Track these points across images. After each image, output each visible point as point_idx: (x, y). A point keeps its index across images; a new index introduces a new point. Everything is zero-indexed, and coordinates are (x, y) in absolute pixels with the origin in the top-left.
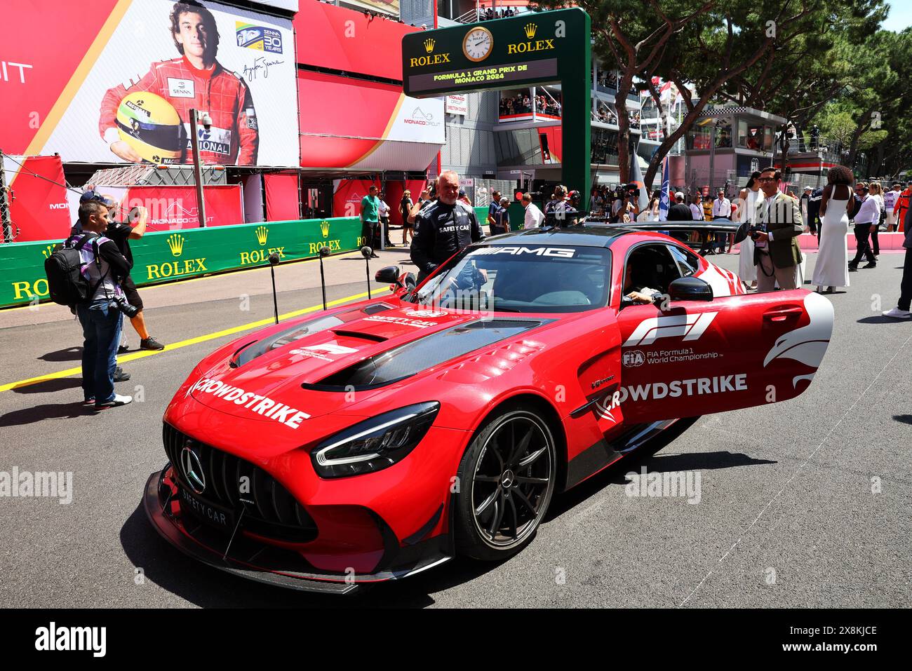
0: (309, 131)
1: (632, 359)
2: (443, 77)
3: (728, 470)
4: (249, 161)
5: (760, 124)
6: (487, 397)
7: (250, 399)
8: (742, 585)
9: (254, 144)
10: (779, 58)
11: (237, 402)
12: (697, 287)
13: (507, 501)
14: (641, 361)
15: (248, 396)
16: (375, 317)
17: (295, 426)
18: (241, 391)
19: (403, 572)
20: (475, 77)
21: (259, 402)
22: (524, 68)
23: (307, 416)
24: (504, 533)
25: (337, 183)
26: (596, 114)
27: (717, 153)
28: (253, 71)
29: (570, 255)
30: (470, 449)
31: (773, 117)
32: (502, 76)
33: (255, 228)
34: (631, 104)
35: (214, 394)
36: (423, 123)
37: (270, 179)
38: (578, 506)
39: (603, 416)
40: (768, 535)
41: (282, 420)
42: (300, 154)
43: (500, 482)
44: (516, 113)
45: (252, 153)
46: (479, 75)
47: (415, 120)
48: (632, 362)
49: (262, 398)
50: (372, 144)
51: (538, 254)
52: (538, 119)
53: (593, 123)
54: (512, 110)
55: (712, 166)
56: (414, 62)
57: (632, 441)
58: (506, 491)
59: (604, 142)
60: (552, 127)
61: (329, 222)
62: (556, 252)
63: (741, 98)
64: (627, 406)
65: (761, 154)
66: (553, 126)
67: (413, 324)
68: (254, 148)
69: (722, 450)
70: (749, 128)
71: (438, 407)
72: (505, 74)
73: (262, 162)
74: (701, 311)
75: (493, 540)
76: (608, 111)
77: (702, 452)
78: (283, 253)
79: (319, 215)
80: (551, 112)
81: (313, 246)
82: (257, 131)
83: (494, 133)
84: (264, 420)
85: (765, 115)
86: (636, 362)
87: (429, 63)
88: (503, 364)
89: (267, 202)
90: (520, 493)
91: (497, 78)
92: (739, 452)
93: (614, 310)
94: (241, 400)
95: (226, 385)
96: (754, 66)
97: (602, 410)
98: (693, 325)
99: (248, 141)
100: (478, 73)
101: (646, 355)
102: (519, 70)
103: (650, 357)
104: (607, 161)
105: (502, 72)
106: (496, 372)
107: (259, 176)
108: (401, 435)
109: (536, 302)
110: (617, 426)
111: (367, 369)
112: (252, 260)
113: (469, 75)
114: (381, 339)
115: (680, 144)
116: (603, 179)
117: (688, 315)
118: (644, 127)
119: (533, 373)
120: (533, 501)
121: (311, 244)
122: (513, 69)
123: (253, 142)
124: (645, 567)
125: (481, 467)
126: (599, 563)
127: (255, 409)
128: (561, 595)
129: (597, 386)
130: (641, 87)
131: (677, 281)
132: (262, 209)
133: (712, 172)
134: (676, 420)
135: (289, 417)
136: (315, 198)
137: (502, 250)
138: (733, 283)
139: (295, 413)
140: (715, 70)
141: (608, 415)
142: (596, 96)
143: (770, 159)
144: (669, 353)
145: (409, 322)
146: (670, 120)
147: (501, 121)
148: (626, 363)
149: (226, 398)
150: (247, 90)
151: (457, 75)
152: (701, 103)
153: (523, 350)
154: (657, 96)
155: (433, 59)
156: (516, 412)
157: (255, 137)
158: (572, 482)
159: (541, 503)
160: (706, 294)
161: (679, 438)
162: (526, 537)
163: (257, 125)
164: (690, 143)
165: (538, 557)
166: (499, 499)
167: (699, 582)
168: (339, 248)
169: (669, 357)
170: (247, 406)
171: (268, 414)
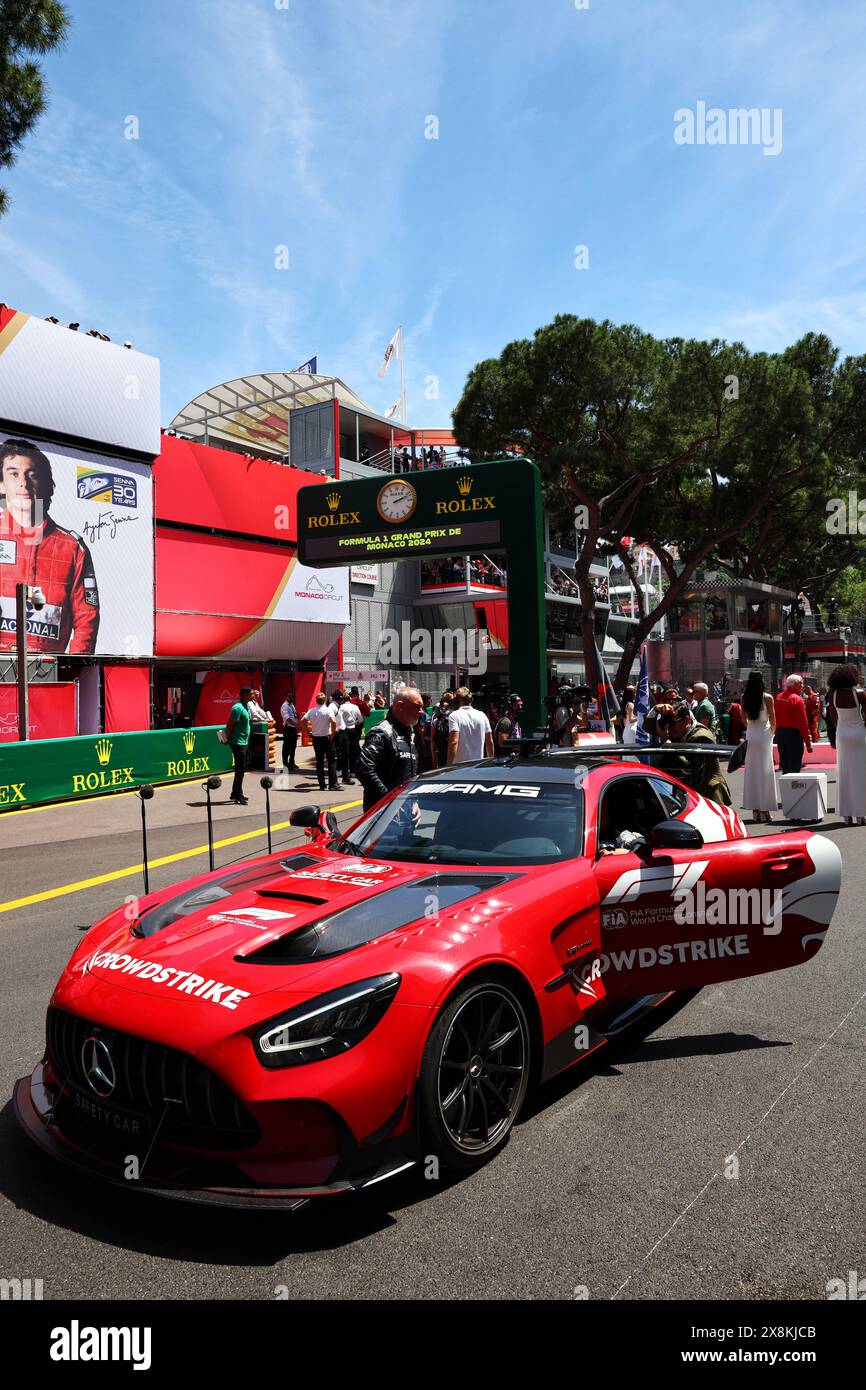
0: (166, 607)
1: (613, 920)
2: (352, 542)
3: (734, 1055)
4: (85, 648)
5: (763, 599)
6: (448, 968)
7: (172, 976)
8: (752, 1188)
9: (93, 625)
10: (779, 515)
11: (156, 980)
12: (683, 832)
13: (476, 1094)
14: (623, 921)
15: (169, 973)
16: (304, 873)
17: (233, 1006)
18: (158, 967)
19: (360, 1182)
20: (394, 542)
21: (184, 979)
22: (458, 531)
23: (246, 994)
24: (473, 1136)
25: (200, 677)
26: (550, 584)
27: (710, 637)
28: (96, 530)
29: (534, 794)
30: (436, 1029)
31: (777, 590)
32: (429, 542)
33: (96, 741)
34: (595, 569)
35: (123, 971)
36: (321, 597)
37: (113, 674)
38: (557, 1104)
39: (582, 990)
40: (781, 1130)
41: (216, 999)
42: (155, 638)
43: (468, 1070)
44: (444, 582)
45: (89, 637)
46: (398, 540)
47: (309, 592)
48: (613, 923)
49: (187, 974)
50: (252, 625)
51: (496, 793)
52: (474, 590)
53: (549, 596)
54: (439, 578)
55: (704, 654)
56: (313, 522)
57: (617, 1021)
58: (474, 1082)
59: (562, 618)
60: (492, 600)
61: (195, 732)
62: (518, 791)
63: (736, 564)
64: (609, 977)
65: (767, 638)
66: (494, 600)
67: (354, 881)
68: (91, 630)
69: (727, 1031)
70: (750, 604)
71: (399, 979)
72: (433, 539)
73: (101, 650)
74: (690, 861)
75: (462, 1142)
76: (565, 579)
77: (703, 1034)
78: (131, 775)
79: (181, 722)
80: (492, 581)
81: (172, 765)
82: (97, 608)
83: (414, 608)
84: (195, 1001)
85: (767, 588)
86: (618, 923)
87: (332, 524)
88: (465, 928)
89: (107, 704)
90: (490, 1084)
91: (422, 544)
92: (746, 1033)
93: (589, 861)
94: (160, 977)
95: (135, 960)
96: (751, 525)
97: (580, 982)
98: (682, 877)
99: (84, 622)
100: (399, 537)
101: (629, 915)
102: (451, 534)
103: (634, 916)
104: (566, 645)
105: (429, 537)
106: (457, 938)
107: (98, 667)
108: (356, 1015)
109: (497, 852)
110: (598, 1002)
111: (304, 938)
112: (89, 786)
113: (386, 540)
114: (320, 902)
115: (661, 626)
116: (561, 668)
117: (675, 866)
118: (613, 596)
119: (501, 936)
120: (506, 1095)
121: (169, 764)
122: (443, 533)
123: (91, 622)
124: (641, 1171)
125: (448, 1050)
126: (586, 1168)
127: (180, 988)
128: (545, 1207)
129: (574, 953)
130: (607, 551)
131: (662, 825)
132: (99, 712)
133: (705, 663)
134: (671, 993)
135: (224, 996)
136: (178, 701)
137: (452, 788)
138: (729, 821)
139: (231, 991)
140: (701, 529)
141: (587, 990)
142: (548, 559)
143: (778, 643)
144: (655, 912)
145: (349, 880)
146: (647, 588)
147: (424, 592)
148: (605, 924)
149: (139, 975)
150: (87, 553)
151: (369, 539)
152: (687, 573)
153: (487, 911)
154: (629, 561)
155: (337, 518)
156: (484, 985)
157: (94, 616)
158: (549, 1073)
159: (514, 1098)
160: (694, 840)
161: (674, 1018)
162: (499, 1139)
163: (97, 600)
164: (673, 626)
165: (514, 1165)
166: (466, 1092)
167: (703, 1186)
168: (208, 769)
169: (656, 916)
170: (170, 984)
171: (198, 993)
